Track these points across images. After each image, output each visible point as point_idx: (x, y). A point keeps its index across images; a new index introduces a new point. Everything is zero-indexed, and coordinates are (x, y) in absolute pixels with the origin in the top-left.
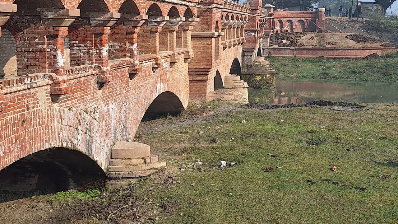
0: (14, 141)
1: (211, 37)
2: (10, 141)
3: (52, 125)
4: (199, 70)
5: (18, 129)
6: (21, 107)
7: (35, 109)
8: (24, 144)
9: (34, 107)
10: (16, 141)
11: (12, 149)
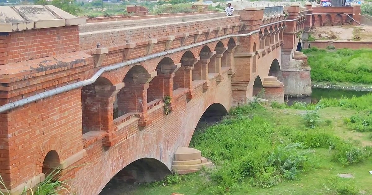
0: (120, 159)
1: (249, 57)
2: (117, 159)
3: (139, 145)
4: (240, 82)
5: (121, 151)
6: (123, 137)
7: (131, 137)
8: (124, 159)
9: (130, 136)
10: (120, 158)
11: (118, 163)
